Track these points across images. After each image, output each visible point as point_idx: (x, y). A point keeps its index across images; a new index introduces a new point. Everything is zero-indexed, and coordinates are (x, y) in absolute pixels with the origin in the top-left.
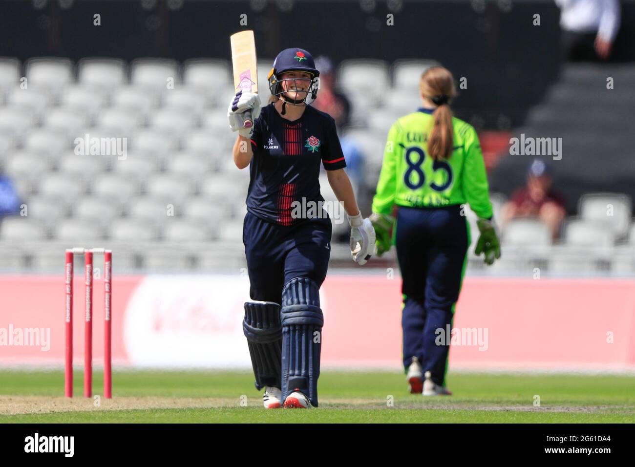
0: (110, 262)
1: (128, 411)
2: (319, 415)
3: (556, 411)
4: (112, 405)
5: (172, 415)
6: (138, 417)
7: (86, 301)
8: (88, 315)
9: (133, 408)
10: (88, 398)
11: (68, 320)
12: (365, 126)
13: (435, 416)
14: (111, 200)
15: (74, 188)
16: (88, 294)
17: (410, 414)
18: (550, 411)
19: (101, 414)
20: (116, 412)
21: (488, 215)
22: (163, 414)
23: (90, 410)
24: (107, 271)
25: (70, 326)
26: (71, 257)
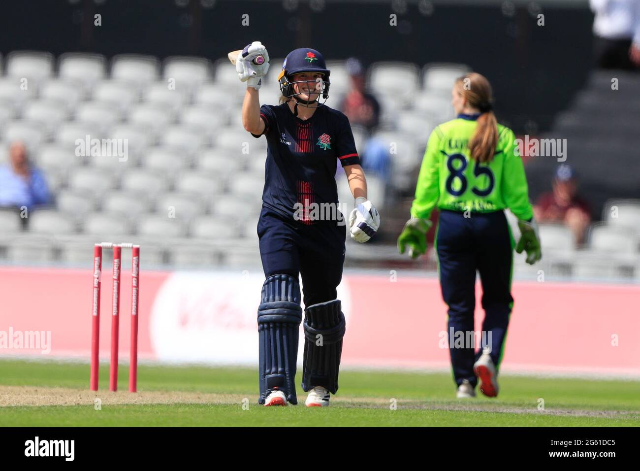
0: (137, 257)
1: (152, 405)
2: (342, 413)
3: (577, 415)
4: (137, 399)
5: (196, 410)
6: (162, 411)
7: (113, 295)
8: (115, 309)
9: (158, 402)
10: (113, 392)
11: (95, 314)
12: (394, 128)
13: (456, 417)
14: (140, 195)
15: (105, 183)
16: (115, 288)
17: (432, 415)
18: (570, 415)
19: (125, 408)
20: (140, 406)
21: (528, 217)
22: (187, 409)
23: (115, 404)
24: (135, 266)
25: (97, 320)
26: (99, 251)
